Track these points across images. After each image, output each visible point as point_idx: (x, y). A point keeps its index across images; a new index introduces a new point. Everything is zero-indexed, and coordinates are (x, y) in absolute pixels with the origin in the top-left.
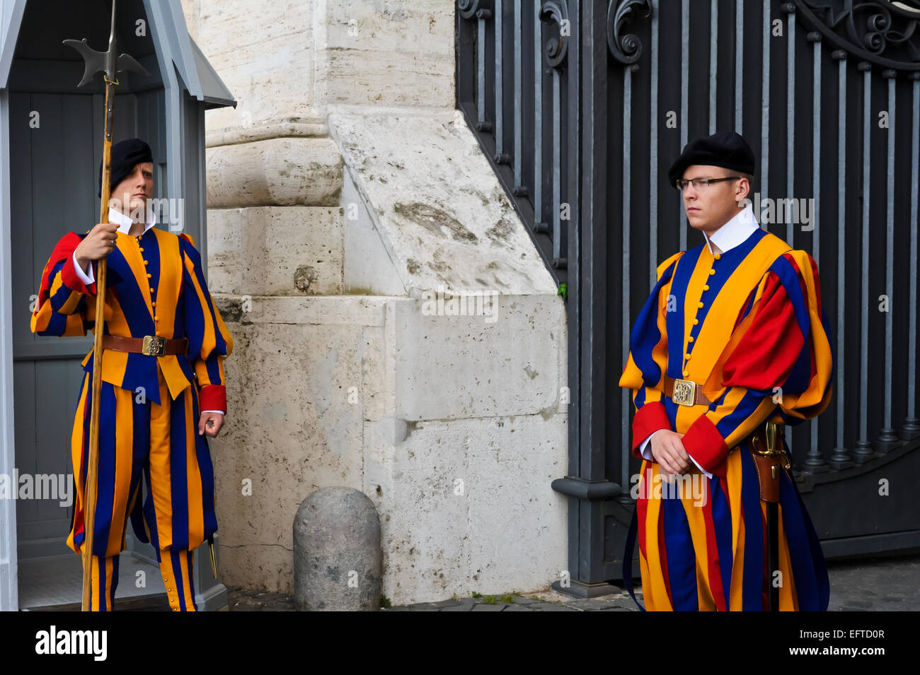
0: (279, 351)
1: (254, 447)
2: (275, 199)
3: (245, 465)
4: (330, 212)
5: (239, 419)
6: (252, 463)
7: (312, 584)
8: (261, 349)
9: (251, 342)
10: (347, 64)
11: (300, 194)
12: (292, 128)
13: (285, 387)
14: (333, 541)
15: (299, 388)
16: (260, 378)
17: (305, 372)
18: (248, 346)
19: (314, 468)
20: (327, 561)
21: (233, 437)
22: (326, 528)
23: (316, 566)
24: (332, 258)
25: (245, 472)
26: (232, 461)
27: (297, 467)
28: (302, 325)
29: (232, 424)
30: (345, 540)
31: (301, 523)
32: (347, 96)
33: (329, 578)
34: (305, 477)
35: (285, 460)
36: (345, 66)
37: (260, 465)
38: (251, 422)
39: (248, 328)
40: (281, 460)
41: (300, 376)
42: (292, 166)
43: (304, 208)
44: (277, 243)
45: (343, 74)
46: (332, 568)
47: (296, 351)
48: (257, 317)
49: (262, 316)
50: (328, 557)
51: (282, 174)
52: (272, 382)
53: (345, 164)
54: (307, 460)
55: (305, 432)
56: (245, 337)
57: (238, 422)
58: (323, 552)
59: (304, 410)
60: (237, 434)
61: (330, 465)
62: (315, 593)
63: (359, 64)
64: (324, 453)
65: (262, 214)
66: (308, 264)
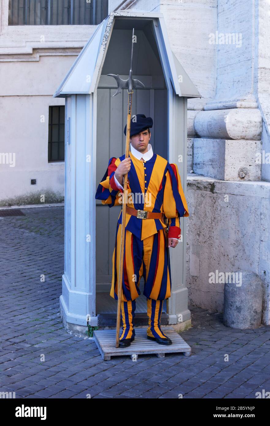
0: (227, 206)
1: (216, 249)
2: (231, 137)
3: (212, 256)
4: (256, 143)
5: (210, 235)
6: (214, 256)
7: (229, 313)
8: (220, 205)
9: (216, 201)
11: (242, 134)
12: (241, 104)
13: (229, 223)
14: (239, 295)
15: (234, 224)
16: (219, 218)
17: (237, 217)
18: (215, 203)
19: (239, 260)
20: (236, 303)
21: (207, 243)
22: (236, 289)
23: (231, 305)
24: (256, 164)
25: (212, 259)
26: (206, 254)
27: (232, 259)
28: (237, 195)
29: (207, 238)
30: (244, 295)
31: (226, 286)
32: (268, 89)
33: (237, 311)
34: (236, 264)
35: (228, 255)
36: (267, 76)
37: (218, 257)
38: (215, 237)
39: (215, 194)
40: (226, 256)
41: (235, 218)
42: (239, 122)
43: (244, 141)
44: (231, 156)
46: (238, 307)
47: (234, 207)
48: (219, 190)
49: (221, 190)
50: (236, 302)
51: (233, 125)
52: (224, 220)
53: (264, 121)
54: (237, 256)
55: (236, 244)
56: (214, 199)
57: (210, 237)
58: (235, 300)
59: (236, 234)
60: (209, 242)
61: (246, 260)
62: (230, 317)
64: (243, 254)
65: (224, 143)
66: (245, 167)
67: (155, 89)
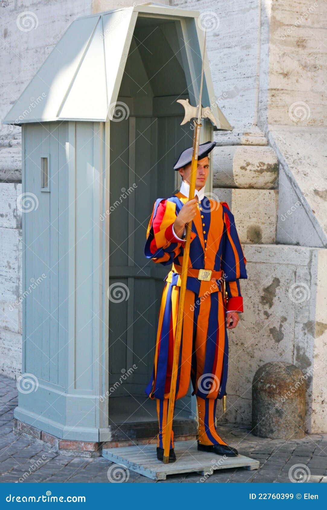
2: (237, 184)
4: (270, 193)
10: (281, 99)
11: (252, 181)
12: (247, 139)
19: (261, 349)
20: (275, 405)
23: (269, 408)
24: (270, 222)
27: (250, 349)
32: (280, 119)
33: (277, 415)
34: (256, 355)
35: (242, 344)
36: (280, 100)
40: (239, 344)
42: (248, 164)
43: (255, 190)
44: (238, 211)
45: (278, 105)
46: (278, 409)
50: (276, 403)
51: (242, 168)
53: (280, 163)
54: (257, 345)
55: (256, 328)
58: (273, 400)
61: (272, 348)
63: (287, 99)
64: (268, 341)
65: (231, 192)
66: (257, 224)
67: (136, 117)
